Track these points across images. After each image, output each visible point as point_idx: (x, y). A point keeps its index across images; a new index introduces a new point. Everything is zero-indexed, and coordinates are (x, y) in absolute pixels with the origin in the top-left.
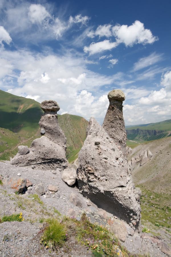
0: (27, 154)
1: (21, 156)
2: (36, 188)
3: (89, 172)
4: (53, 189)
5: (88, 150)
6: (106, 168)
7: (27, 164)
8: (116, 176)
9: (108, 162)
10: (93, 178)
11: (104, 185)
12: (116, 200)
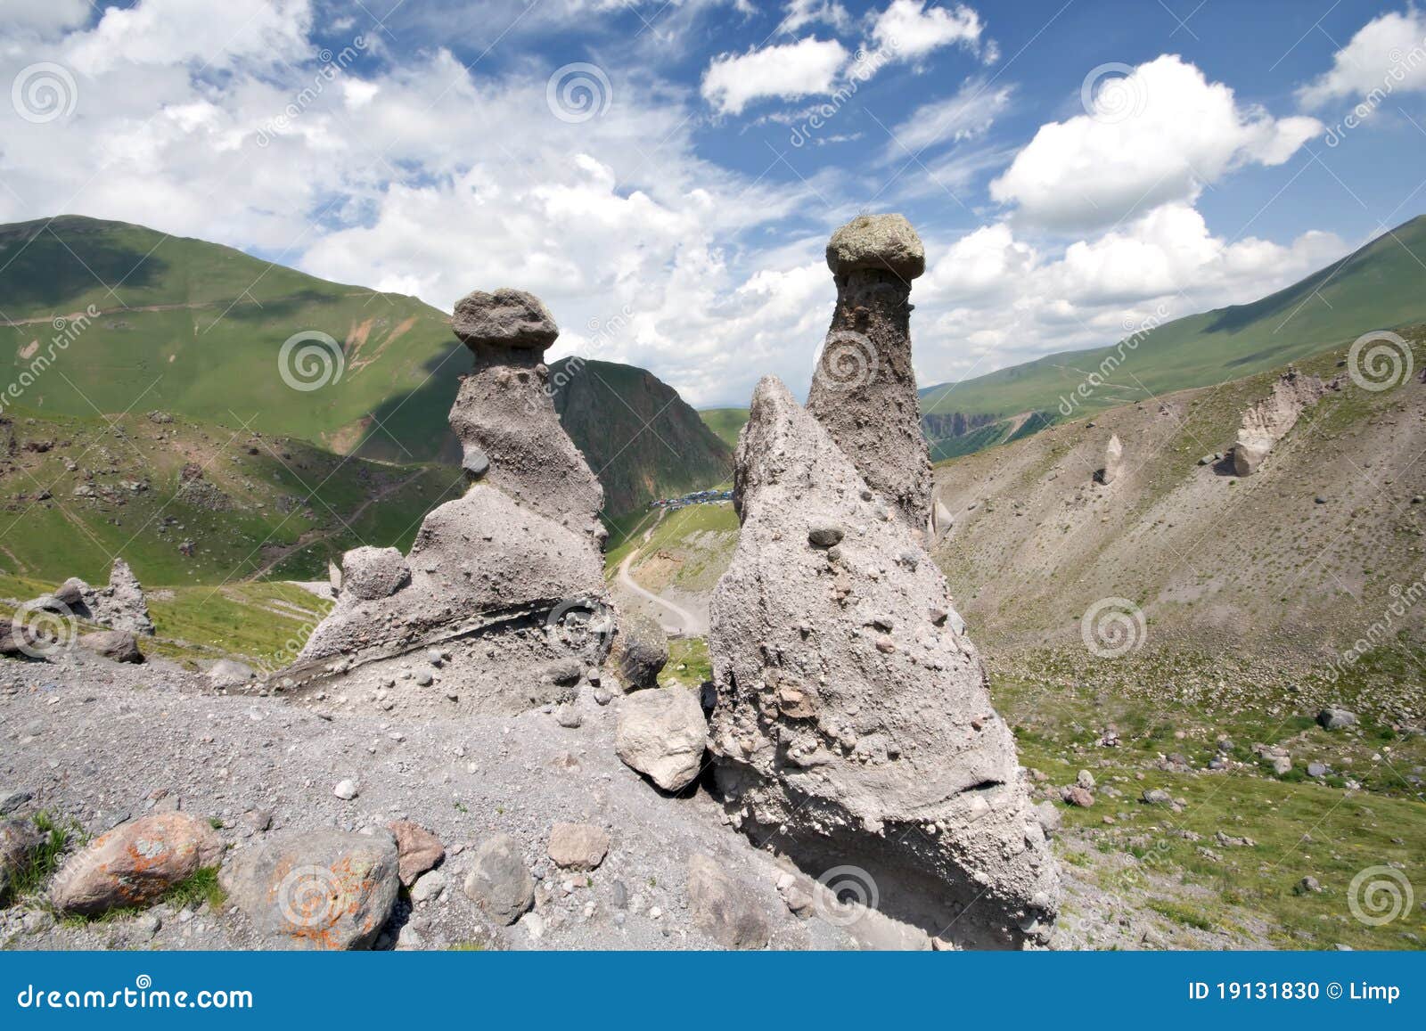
0: (396, 590)
1: (364, 606)
2: (469, 881)
3: (788, 713)
4: (580, 856)
5: (772, 583)
6: (889, 686)
7: (405, 645)
8: (947, 725)
9: (898, 646)
10: (812, 750)
11: (883, 788)
12: (952, 866)
